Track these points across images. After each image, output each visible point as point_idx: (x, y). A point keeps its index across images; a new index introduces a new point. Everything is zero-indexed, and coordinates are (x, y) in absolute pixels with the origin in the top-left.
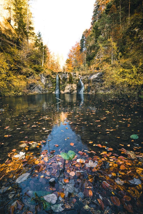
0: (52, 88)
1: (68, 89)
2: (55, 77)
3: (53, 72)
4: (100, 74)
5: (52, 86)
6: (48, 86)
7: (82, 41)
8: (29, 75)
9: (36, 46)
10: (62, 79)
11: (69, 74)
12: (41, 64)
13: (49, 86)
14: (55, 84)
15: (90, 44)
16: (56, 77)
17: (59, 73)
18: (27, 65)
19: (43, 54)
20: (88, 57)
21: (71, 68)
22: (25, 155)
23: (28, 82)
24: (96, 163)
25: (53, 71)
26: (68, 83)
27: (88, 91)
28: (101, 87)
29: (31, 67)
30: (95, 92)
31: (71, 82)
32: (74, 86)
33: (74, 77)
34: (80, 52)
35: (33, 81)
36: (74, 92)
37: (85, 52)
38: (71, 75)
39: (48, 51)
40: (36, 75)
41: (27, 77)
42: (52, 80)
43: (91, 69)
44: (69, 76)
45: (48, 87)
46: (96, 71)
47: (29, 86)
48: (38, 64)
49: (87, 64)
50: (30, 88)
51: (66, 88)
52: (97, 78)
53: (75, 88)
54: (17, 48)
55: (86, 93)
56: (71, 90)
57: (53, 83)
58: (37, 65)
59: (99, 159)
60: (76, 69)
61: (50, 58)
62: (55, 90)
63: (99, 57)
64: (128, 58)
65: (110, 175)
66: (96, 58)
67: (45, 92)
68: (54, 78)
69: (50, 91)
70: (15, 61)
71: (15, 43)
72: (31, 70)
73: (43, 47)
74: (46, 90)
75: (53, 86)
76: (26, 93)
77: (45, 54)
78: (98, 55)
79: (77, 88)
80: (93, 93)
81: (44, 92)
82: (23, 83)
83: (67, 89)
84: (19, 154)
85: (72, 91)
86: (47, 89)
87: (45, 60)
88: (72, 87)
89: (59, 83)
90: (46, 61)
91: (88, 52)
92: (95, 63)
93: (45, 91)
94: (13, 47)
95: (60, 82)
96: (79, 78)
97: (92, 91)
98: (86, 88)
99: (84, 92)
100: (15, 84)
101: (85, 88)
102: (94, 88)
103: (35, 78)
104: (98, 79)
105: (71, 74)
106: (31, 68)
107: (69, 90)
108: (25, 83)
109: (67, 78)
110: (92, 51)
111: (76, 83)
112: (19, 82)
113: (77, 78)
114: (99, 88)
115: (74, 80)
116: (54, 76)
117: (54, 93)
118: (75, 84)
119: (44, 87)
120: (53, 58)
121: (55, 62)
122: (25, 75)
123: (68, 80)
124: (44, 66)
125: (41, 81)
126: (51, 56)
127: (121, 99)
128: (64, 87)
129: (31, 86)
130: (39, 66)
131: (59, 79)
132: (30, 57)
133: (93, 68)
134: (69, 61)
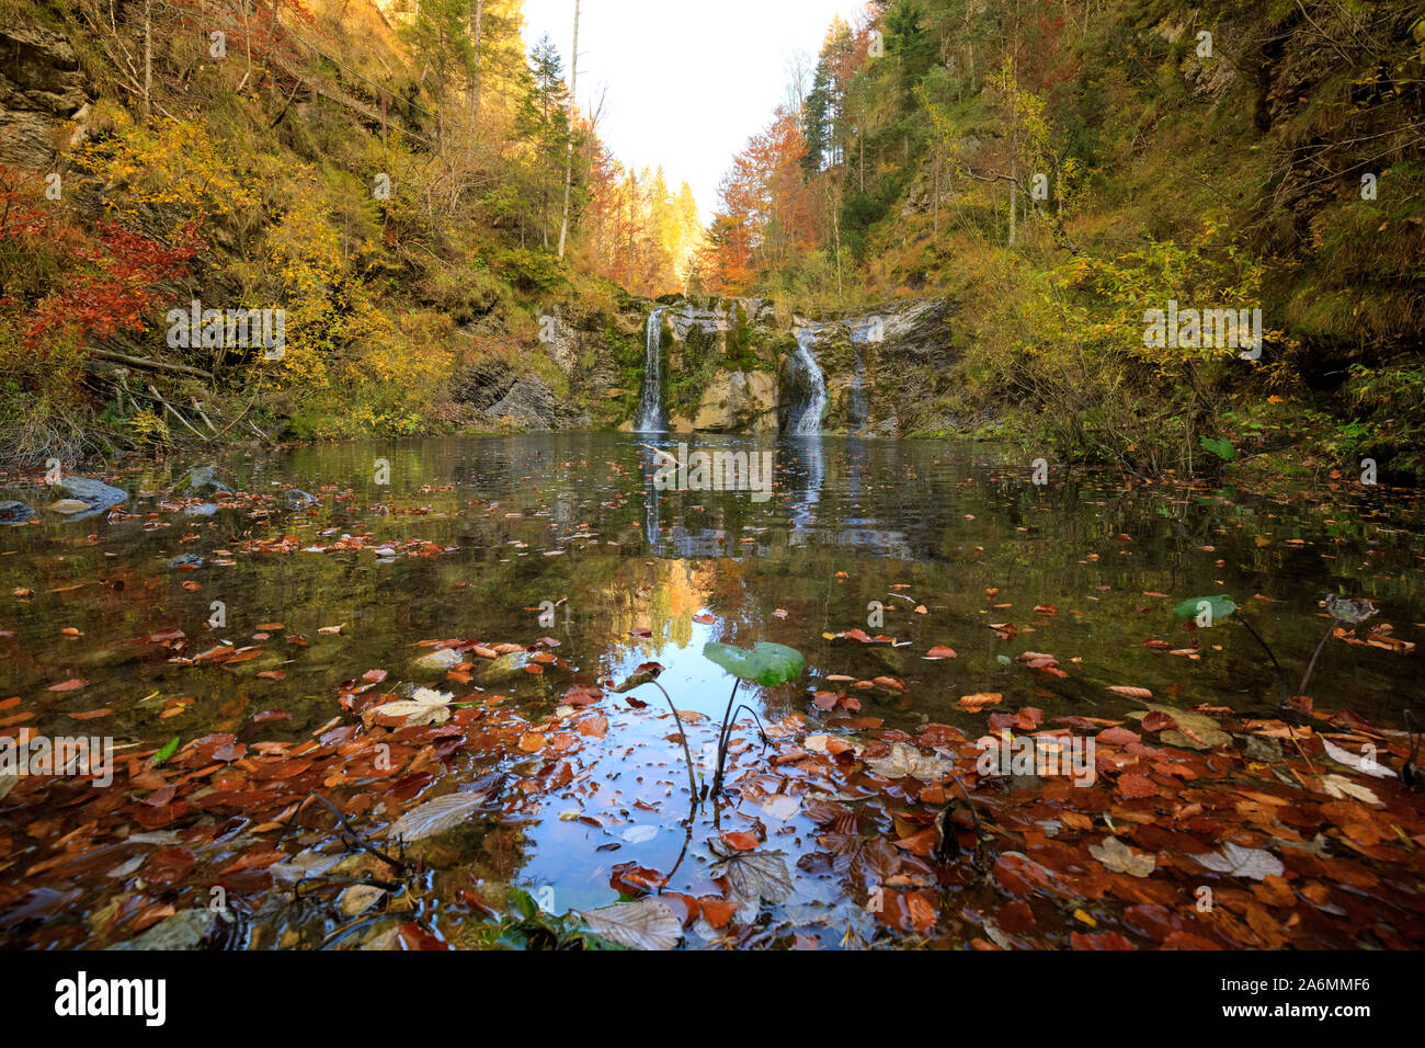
0: (615, 399)
1: (722, 405)
2: (640, 328)
3: (626, 294)
4: (930, 310)
5: (616, 386)
6: (588, 384)
7: (816, 103)
8: (470, 312)
9: (526, 133)
10: (683, 338)
11: (727, 308)
12: (549, 242)
13: (599, 380)
14: (634, 372)
15: (870, 125)
16: (645, 326)
17: (662, 300)
18: (460, 249)
19: (569, 180)
20: (852, 204)
21: (743, 273)
22: (453, 708)
23: (462, 352)
24: (943, 757)
25: (627, 289)
26: (719, 364)
27: (853, 421)
28: (939, 392)
29: (487, 262)
30: (902, 428)
31: (739, 356)
32: (763, 387)
33: (762, 329)
34: (799, 173)
35: (498, 351)
36: (759, 426)
37: (836, 173)
38: (742, 319)
39: (600, 164)
40: (520, 312)
41: (462, 322)
42: (618, 344)
43: (871, 281)
44: (728, 319)
45: (592, 389)
46: (904, 291)
47: (472, 383)
48: (533, 239)
49: (847, 249)
50: (473, 396)
51: (707, 397)
52: (910, 337)
53: (769, 401)
54: (408, 141)
55: (836, 433)
56: (739, 413)
57: (621, 363)
58: (528, 248)
59: (960, 739)
60: (776, 280)
61: (607, 211)
62: (635, 412)
63: (924, 201)
64: (1117, 204)
65: (1051, 826)
66: (905, 213)
67: (567, 421)
68: (631, 335)
69: (603, 414)
70: (391, 221)
71: (393, 110)
72: (486, 281)
73: (566, 140)
74: (579, 407)
75: (625, 381)
76: (448, 423)
77: (576, 182)
78: (921, 189)
79: (782, 397)
80: (887, 433)
81: (565, 424)
82: (436, 362)
83: (713, 404)
84: (412, 699)
85: (745, 418)
86: (582, 403)
87: (575, 218)
88: (747, 390)
89: (664, 364)
90: (583, 226)
91: (851, 175)
92: (899, 242)
93: (571, 414)
94: (381, 138)
95: (672, 360)
96: (792, 336)
97: (880, 418)
98: (840, 402)
99: (825, 423)
100: (380, 362)
101: (835, 402)
102: (896, 400)
103: (507, 332)
104: (922, 341)
105: (739, 306)
106: (486, 270)
107: (725, 412)
108: (447, 359)
109: (714, 337)
110: (882, 168)
111: (774, 369)
112: (410, 353)
113: (781, 335)
114: (928, 401)
115: (759, 345)
116: (633, 321)
117: (627, 427)
118: (766, 370)
119: (565, 391)
120: (627, 208)
121: (638, 237)
122: (446, 310)
123: (723, 344)
124: (567, 254)
125: (545, 353)
126: (616, 199)
127: (1077, 461)
128: (696, 391)
129: (482, 380)
130: (537, 256)
131: (666, 338)
132: (481, 202)
133: (888, 276)
134: (729, 228)
